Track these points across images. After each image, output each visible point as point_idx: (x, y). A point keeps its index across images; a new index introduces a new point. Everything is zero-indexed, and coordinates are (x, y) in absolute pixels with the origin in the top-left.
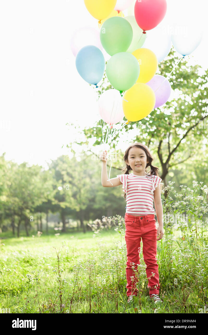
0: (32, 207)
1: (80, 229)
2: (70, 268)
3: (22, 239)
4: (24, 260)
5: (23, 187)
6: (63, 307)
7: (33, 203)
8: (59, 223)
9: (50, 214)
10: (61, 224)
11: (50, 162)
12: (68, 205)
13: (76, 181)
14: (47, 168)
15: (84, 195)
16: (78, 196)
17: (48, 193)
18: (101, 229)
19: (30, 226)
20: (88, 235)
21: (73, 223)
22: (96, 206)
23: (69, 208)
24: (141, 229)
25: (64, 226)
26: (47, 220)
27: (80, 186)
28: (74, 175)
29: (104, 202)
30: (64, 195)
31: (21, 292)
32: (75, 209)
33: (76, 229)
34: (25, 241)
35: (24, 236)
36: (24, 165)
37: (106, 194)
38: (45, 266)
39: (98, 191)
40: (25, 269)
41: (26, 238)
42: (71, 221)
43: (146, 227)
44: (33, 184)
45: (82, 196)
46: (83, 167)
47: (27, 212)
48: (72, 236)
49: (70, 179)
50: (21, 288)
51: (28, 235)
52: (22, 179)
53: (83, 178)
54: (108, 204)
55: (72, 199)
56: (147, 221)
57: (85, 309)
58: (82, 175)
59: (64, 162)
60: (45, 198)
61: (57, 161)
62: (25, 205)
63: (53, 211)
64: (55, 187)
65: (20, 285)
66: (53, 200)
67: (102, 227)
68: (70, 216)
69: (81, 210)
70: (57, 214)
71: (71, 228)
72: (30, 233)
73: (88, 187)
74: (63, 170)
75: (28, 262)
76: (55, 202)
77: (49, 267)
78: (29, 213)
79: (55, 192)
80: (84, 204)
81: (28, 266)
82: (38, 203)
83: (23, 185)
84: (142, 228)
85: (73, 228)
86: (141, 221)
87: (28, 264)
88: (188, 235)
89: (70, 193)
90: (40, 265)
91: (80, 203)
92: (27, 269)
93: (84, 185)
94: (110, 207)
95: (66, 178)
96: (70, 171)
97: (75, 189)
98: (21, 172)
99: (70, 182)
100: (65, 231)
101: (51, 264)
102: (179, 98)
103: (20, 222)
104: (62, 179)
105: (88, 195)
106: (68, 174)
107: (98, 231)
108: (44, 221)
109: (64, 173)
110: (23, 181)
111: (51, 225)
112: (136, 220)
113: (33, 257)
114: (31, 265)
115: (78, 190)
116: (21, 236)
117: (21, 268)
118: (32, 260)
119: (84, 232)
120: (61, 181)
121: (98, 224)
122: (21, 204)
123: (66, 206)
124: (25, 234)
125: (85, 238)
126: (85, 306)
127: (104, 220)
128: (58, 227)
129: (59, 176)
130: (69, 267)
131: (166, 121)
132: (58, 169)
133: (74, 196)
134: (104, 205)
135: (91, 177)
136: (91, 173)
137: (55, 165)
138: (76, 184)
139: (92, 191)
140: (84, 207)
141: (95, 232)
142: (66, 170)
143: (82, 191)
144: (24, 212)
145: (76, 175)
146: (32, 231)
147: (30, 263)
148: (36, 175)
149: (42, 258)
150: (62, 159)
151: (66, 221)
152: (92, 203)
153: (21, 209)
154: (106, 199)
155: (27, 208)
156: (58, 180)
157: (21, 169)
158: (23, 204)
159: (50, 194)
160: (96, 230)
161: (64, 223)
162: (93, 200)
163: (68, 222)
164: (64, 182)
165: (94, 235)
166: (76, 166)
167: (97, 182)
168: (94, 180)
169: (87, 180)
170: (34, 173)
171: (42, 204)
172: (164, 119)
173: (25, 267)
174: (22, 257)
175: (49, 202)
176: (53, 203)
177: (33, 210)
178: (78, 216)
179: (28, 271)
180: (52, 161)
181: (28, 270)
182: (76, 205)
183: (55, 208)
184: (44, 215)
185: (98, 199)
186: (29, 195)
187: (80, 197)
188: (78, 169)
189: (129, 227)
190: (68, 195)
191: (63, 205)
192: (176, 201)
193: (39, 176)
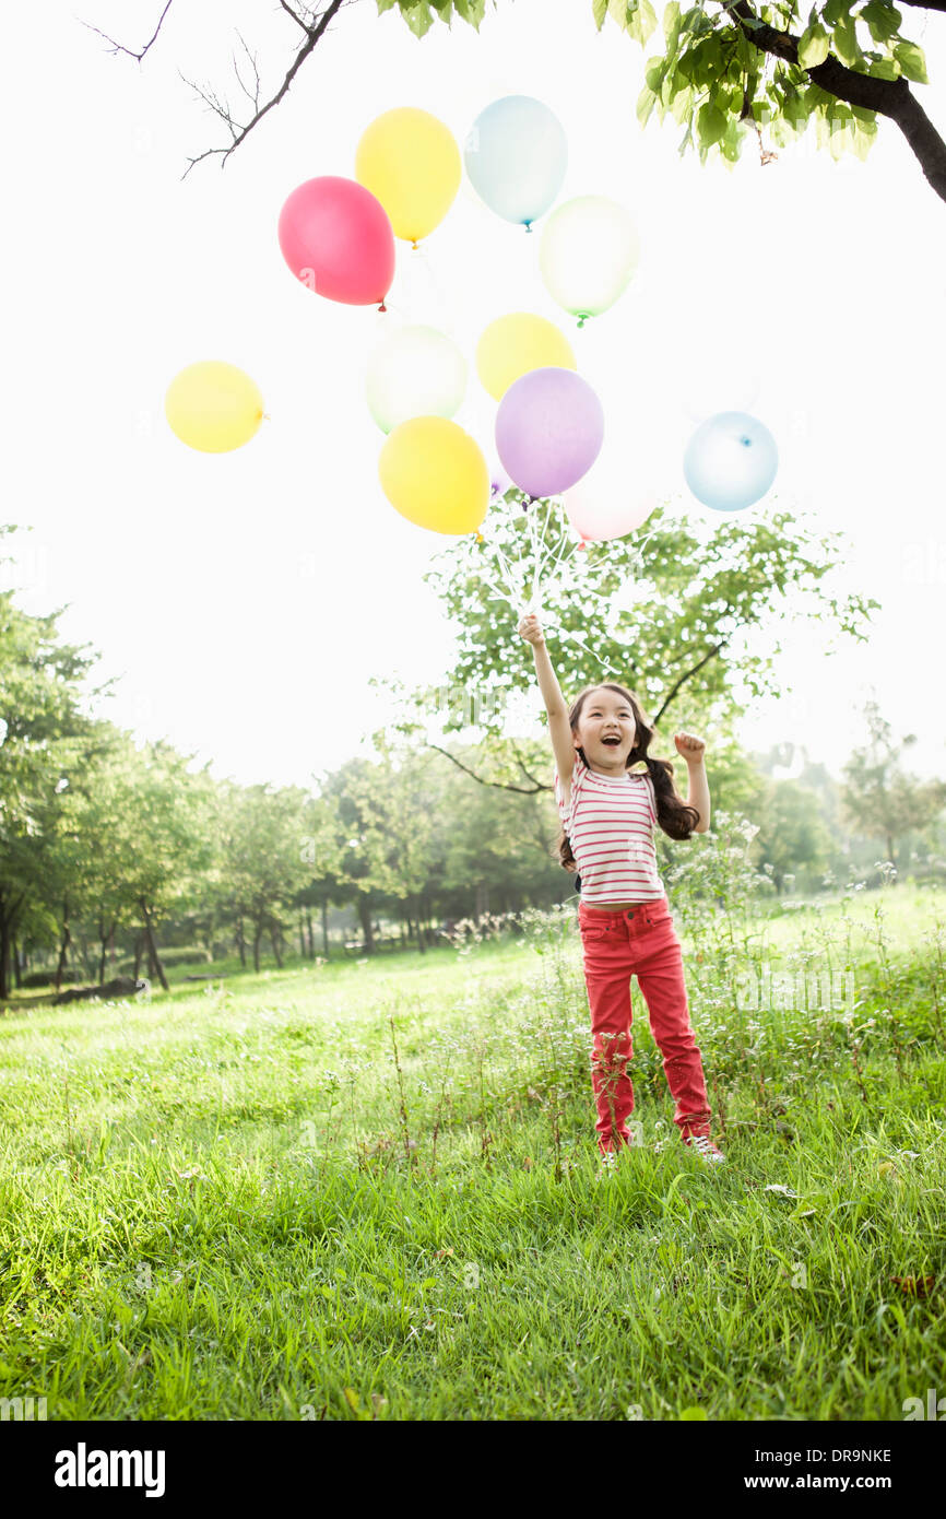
0: (286, 895)
1: (408, 943)
2: (407, 1047)
3: (266, 975)
4: (287, 1030)
5: (262, 846)
6: (413, 1148)
7: (289, 884)
8: (355, 931)
9: (331, 908)
10: (361, 932)
11: (325, 778)
12: (377, 884)
13: (391, 823)
14: (316, 794)
15: (416, 856)
16: (400, 861)
17: (327, 857)
18: (476, 942)
19: (283, 941)
20: (433, 956)
21: (391, 929)
22: (449, 884)
23: (381, 892)
24: (632, 946)
25: (368, 938)
26: (325, 924)
27: (406, 834)
28: (387, 809)
29: (468, 873)
30: (364, 859)
31: (296, 1113)
32: (396, 894)
33: (398, 944)
34: (277, 980)
35: (271, 967)
36: (261, 789)
37: (473, 853)
38: (344, 1044)
39: (449, 845)
40: (295, 1053)
41: (276, 974)
42: (383, 923)
43: (648, 940)
44: (286, 837)
45: (410, 860)
46: (409, 786)
47: (276, 909)
48: (391, 962)
49: (379, 819)
50: (295, 1104)
51: (280, 966)
52: (257, 826)
53: (410, 815)
54: (478, 878)
55: (387, 869)
56: (649, 921)
57: (470, 1150)
58: (409, 807)
59: (359, 776)
60: (320, 871)
61: (341, 774)
62: (270, 890)
63: (339, 902)
64: (341, 841)
65: (291, 1094)
66: (339, 873)
67: (478, 938)
68: (382, 912)
69: (410, 894)
70: (350, 908)
71: (386, 941)
72: (284, 959)
73: (424, 837)
74: (360, 797)
75: (299, 1035)
76: (344, 879)
77: (355, 1046)
78: (280, 910)
79: (344, 851)
80: (417, 881)
81: (302, 1046)
82: (302, 883)
83: (260, 841)
84: (636, 946)
85: (392, 941)
86: (629, 923)
87: (299, 1041)
88: (709, 948)
89: (381, 854)
90: (332, 1042)
91: (406, 878)
92: (301, 1053)
93: (415, 832)
94: (482, 883)
95: (368, 816)
96: (377, 797)
97: (392, 843)
98: (256, 808)
99: (379, 827)
100: (371, 949)
101: (359, 1038)
102: (649, 601)
103: (258, 932)
104: (359, 819)
105: (426, 857)
106: (372, 806)
107: (469, 947)
108: (317, 929)
109: (361, 803)
110: (261, 831)
111: (335, 935)
112: (613, 922)
113: (310, 1023)
114: (309, 1043)
115: (399, 846)
116: (265, 968)
117: (285, 1052)
118: (308, 1029)
119: (422, 950)
120: (355, 826)
121: (468, 931)
122: (258, 888)
123: (373, 888)
124: (273, 962)
125: (425, 965)
126: (469, 1143)
127: (483, 921)
128: (354, 941)
129: (349, 813)
130: (405, 1045)
131: (625, 660)
132: (345, 793)
133: (391, 860)
134: (468, 880)
135: (429, 809)
136: (430, 799)
137: (338, 786)
138: (395, 829)
139: (437, 846)
140: (417, 889)
141: (462, 952)
142: (367, 797)
143: (411, 848)
144: (267, 909)
145: (392, 806)
146: (287, 954)
147: (304, 1037)
148: (292, 812)
149: (334, 1025)
150: (357, 769)
151: (374, 925)
152: (436, 877)
153: (260, 901)
154: (472, 864)
155: (274, 897)
156: (348, 824)
157: (254, 801)
158: (263, 889)
159: (331, 861)
160: (464, 946)
161: (368, 932)
162: (438, 869)
163: (378, 929)
164: (363, 827)
165: (459, 959)
166: (391, 785)
167: (446, 823)
168: (438, 817)
169: (423, 819)
170: (287, 808)
171: (312, 885)
172: (621, 656)
173: (294, 1049)
174: (283, 1023)
175: (330, 878)
176: (339, 882)
177: (290, 902)
178: (402, 909)
179: (303, 1060)
180: (330, 774)
181: (303, 1056)
182: (398, 884)
183: (343, 895)
184: (317, 914)
185: (450, 865)
186: (279, 865)
187: (406, 863)
188: (398, 792)
189: (595, 945)
190: (376, 860)
191: (364, 884)
192: (675, 866)
193: (299, 816)
